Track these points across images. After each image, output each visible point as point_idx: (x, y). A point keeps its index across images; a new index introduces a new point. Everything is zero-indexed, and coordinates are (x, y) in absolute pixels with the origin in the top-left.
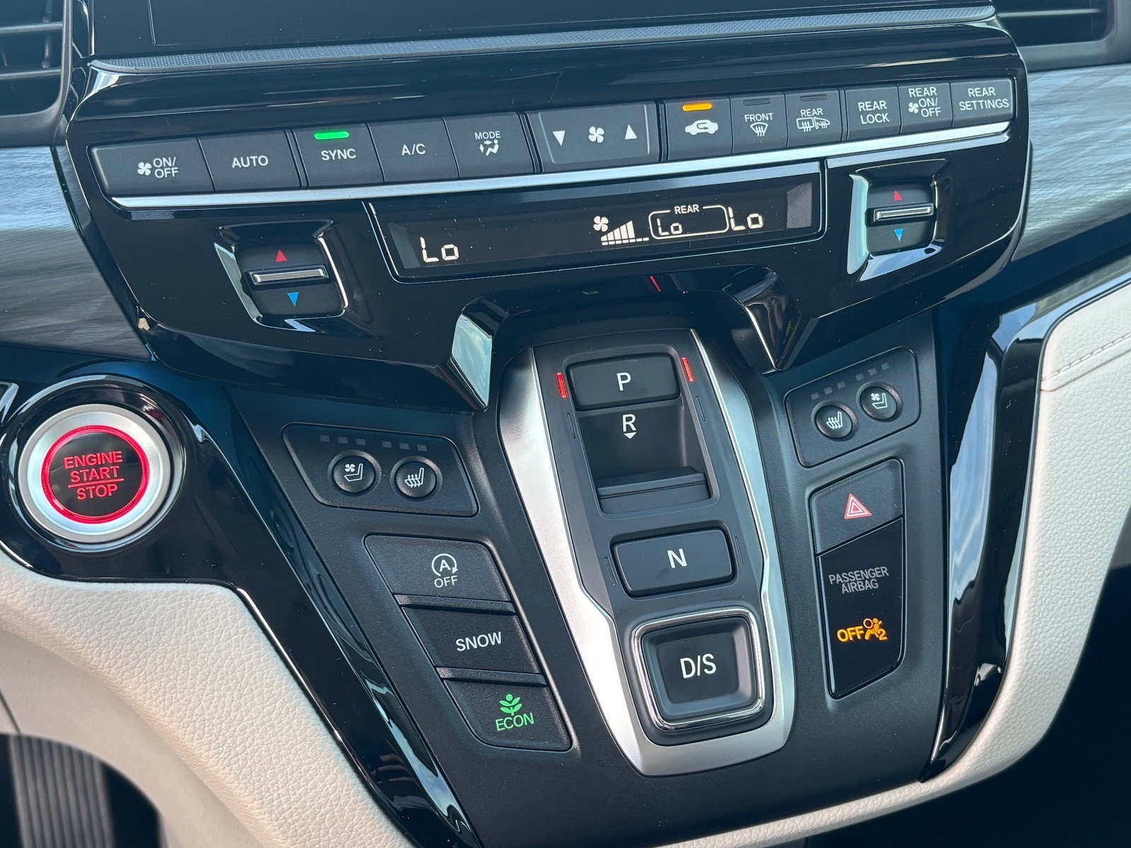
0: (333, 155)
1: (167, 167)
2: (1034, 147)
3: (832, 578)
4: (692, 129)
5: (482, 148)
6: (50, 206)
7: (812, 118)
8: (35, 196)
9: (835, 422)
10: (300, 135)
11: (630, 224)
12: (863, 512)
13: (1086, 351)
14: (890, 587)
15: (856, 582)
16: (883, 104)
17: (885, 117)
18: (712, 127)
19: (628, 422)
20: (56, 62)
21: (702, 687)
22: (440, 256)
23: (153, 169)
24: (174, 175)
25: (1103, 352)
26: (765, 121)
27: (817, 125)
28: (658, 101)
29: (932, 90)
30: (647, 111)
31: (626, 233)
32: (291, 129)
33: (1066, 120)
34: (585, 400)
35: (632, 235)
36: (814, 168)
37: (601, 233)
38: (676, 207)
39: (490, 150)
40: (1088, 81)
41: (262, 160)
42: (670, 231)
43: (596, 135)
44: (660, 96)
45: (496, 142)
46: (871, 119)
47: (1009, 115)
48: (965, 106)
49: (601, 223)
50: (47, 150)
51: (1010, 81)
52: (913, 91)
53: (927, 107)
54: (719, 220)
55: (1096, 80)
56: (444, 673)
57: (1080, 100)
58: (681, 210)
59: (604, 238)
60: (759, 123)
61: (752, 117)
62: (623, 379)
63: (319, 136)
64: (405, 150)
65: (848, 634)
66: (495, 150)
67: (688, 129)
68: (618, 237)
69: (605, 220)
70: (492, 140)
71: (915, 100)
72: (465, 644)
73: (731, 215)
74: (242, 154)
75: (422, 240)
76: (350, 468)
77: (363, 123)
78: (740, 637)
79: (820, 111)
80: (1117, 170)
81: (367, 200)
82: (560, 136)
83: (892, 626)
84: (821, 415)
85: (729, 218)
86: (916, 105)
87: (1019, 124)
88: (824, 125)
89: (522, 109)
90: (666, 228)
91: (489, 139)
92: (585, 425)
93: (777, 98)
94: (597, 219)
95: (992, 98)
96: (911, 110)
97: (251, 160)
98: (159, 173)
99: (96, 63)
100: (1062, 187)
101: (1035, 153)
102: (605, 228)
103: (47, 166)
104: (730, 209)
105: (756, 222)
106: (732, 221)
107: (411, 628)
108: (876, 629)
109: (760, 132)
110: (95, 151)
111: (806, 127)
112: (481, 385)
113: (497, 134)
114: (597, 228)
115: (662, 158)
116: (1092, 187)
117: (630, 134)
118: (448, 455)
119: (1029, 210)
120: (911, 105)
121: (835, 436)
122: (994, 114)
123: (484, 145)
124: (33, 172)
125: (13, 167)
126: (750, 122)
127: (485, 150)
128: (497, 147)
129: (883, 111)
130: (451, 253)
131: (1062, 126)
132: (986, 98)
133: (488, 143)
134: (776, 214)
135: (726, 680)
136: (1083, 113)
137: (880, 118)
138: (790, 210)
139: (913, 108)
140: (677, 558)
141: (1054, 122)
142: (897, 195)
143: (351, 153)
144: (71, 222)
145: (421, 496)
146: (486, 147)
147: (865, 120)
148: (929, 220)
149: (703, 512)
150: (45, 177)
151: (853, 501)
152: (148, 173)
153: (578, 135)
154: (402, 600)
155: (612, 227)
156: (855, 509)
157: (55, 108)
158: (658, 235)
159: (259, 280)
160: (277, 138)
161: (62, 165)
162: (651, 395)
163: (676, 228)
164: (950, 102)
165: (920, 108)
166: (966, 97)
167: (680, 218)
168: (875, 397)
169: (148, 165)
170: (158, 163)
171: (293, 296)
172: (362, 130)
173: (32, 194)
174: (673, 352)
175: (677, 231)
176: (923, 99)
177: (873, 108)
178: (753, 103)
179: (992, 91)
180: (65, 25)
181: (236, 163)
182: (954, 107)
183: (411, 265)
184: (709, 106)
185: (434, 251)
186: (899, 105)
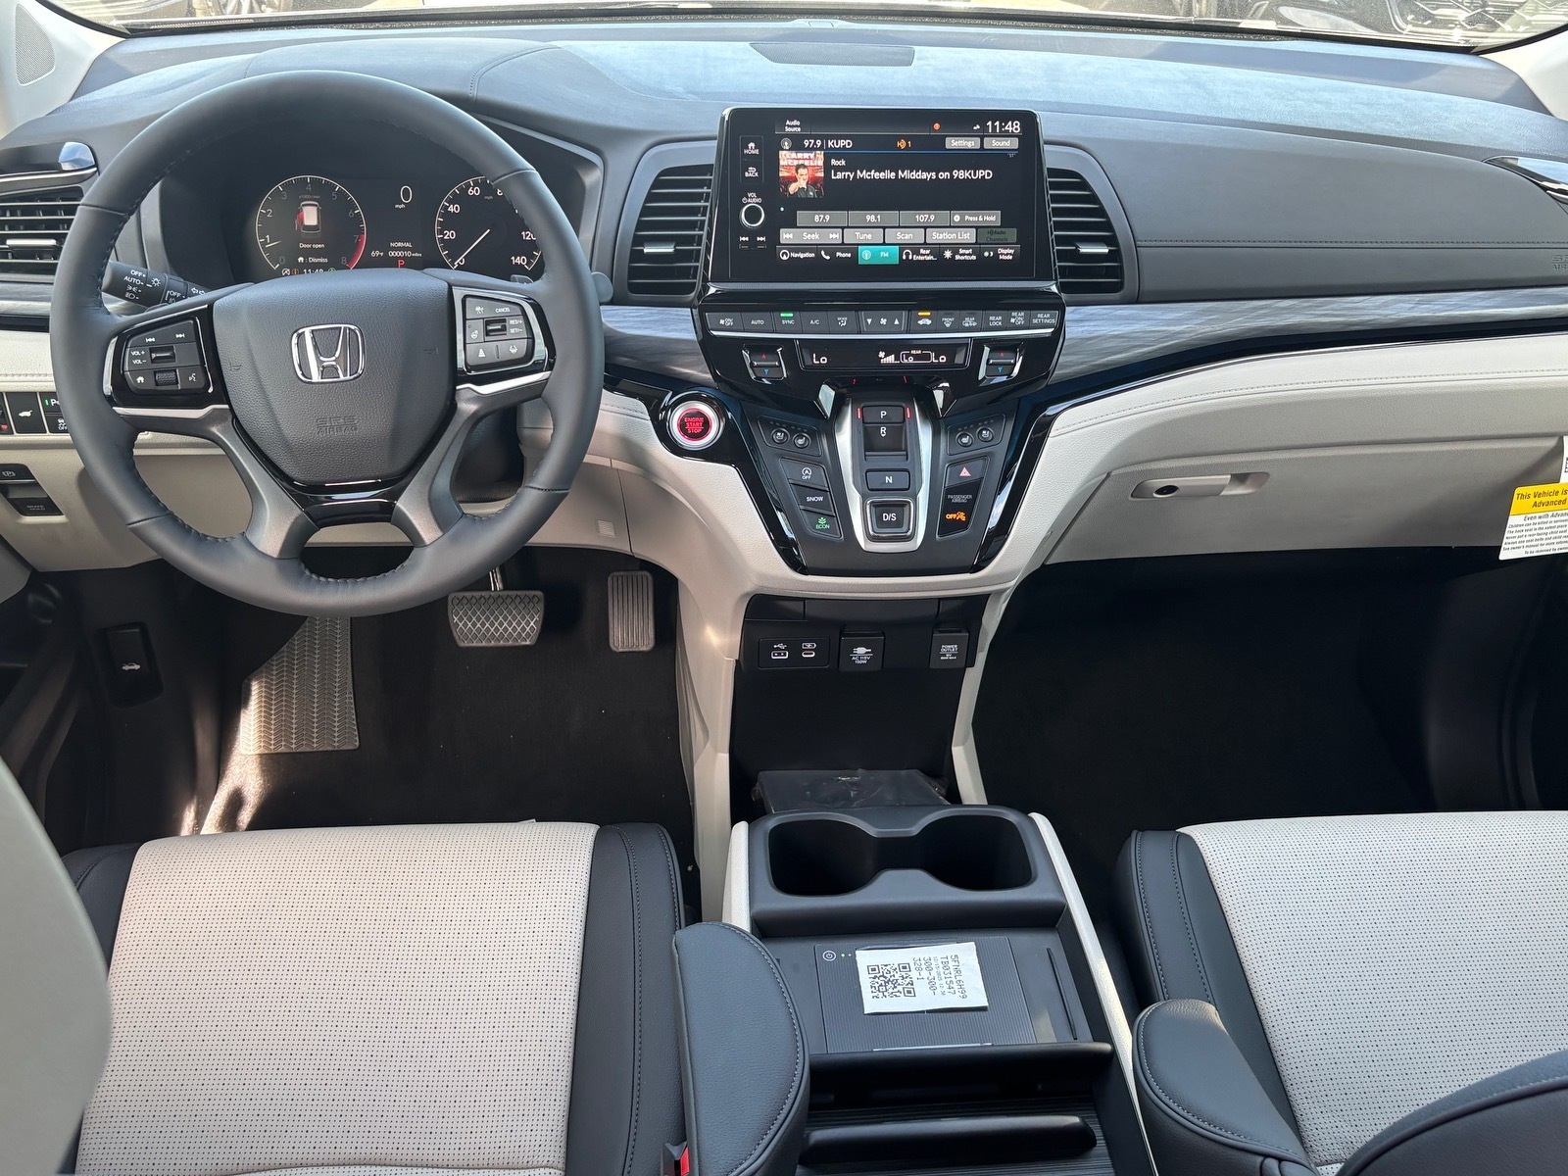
0: (786, 322)
1: (729, 322)
2: (1065, 339)
3: (949, 496)
4: (921, 322)
5: (840, 323)
6: (689, 331)
7: (969, 322)
9: (965, 440)
10: (776, 314)
11: (893, 356)
12: (968, 474)
14: (972, 502)
15: (957, 499)
16: (1000, 318)
17: (1000, 323)
18: (929, 322)
19: (883, 430)
20: (695, 278)
21: (889, 524)
22: (820, 361)
23: (725, 322)
24: (731, 325)
26: (951, 321)
27: (971, 324)
29: (1023, 314)
30: (905, 313)
31: (891, 359)
32: (773, 311)
34: (867, 420)
35: (893, 360)
36: (970, 341)
37: (881, 358)
38: (912, 351)
39: (843, 324)
40: (1104, 311)
41: (761, 322)
42: (908, 360)
43: (883, 321)
44: (909, 309)
45: (845, 321)
46: (994, 323)
47: (1053, 327)
48: (1035, 321)
49: (882, 354)
50: (689, 310)
51: (1057, 311)
52: (1014, 314)
53: (1018, 321)
54: (928, 357)
56: (802, 507)
58: (914, 353)
59: (882, 360)
60: (948, 322)
61: (946, 319)
62: (883, 414)
63: (782, 315)
64: (813, 322)
65: (950, 516)
67: (919, 322)
68: (888, 360)
69: (884, 353)
71: (1014, 317)
72: (809, 499)
73: (934, 356)
74: (756, 319)
75: (814, 355)
76: (779, 434)
77: (798, 310)
78: (906, 509)
79: (974, 319)
81: (796, 339)
82: (869, 321)
83: (968, 516)
84: (961, 437)
87: (1059, 329)
88: (973, 324)
89: (857, 310)
90: (907, 358)
91: (843, 320)
92: (865, 429)
93: (957, 312)
94: (880, 353)
95: (1048, 318)
96: (1011, 321)
97: (758, 322)
98: (727, 324)
99: (710, 283)
100: (1077, 356)
101: (1065, 342)
102: (883, 357)
103: (689, 316)
104: (934, 354)
105: (943, 359)
106: (934, 358)
107: (792, 492)
108: (962, 516)
109: (948, 325)
110: (707, 314)
111: (967, 325)
112: (828, 410)
113: (846, 318)
114: (880, 356)
115: (908, 332)
117: (897, 322)
118: (814, 435)
119: (1058, 364)
120: (1011, 319)
121: (965, 445)
122: (1047, 325)
124: (684, 317)
125: (677, 315)
126: (945, 321)
128: (845, 323)
129: (1000, 321)
130: (824, 360)
132: (1045, 318)
134: (951, 358)
135: (899, 523)
137: (998, 323)
138: (956, 356)
139: (1013, 320)
140: (889, 480)
142: (1002, 354)
143: (793, 322)
144: (696, 337)
145: (803, 447)
147: (991, 324)
148: (1012, 366)
149: (903, 466)
150: (688, 320)
151: (965, 470)
152: (723, 323)
153: (876, 322)
154: (791, 481)
155: (885, 356)
156: (965, 473)
157: (693, 294)
158: (903, 361)
159: (756, 364)
160: (768, 314)
161: (694, 315)
162: (893, 421)
164: (1027, 319)
165: (1015, 321)
166: (1035, 317)
167: (913, 355)
168: (984, 432)
169: (723, 321)
170: (727, 320)
171: (766, 371)
172: (798, 313)
173: (683, 326)
174: (904, 405)
175: (911, 360)
176: (1018, 317)
177: (996, 319)
178: (948, 314)
179: (1048, 315)
180: (700, 264)
181: (753, 322)
182: (1030, 321)
183: (809, 363)
184: (929, 314)
185: (818, 359)
186: (1006, 320)
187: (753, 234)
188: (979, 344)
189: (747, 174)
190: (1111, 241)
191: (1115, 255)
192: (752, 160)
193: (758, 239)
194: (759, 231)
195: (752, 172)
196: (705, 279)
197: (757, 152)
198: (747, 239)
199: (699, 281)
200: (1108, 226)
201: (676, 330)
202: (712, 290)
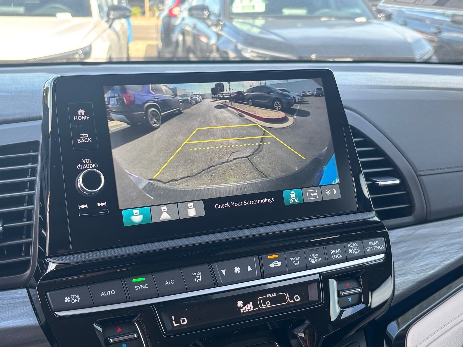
0: (140, 287)
1: (76, 298)
2: (394, 262)
4: (272, 265)
5: (195, 279)
6: (29, 315)
7: (315, 258)
8: (22, 311)
10: (126, 280)
11: (251, 303)
13: (422, 340)
16: (339, 251)
17: (340, 256)
18: (279, 264)
20: (28, 254)
22: (180, 323)
23: (71, 300)
24: (79, 301)
25: (428, 340)
26: (298, 260)
27: (316, 260)
28: (259, 255)
29: (356, 244)
30: (255, 259)
31: (250, 307)
32: (123, 278)
33: (403, 249)
35: (252, 307)
36: (317, 277)
37: (240, 308)
38: (267, 295)
39: (198, 279)
41: (112, 292)
42: (266, 305)
43: (237, 270)
44: (258, 253)
45: (200, 276)
46: (336, 257)
47: (384, 251)
48: (369, 249)
49: (240, 304)
50: (25, 290)
51: (383, 238)
52: (350, 245)
53: (355, 251)
54: (283, 299)
55: (411, 232)
57: (407, 241)
58: (269, 296)
59: (242, 310)
60: (296, 261)
61: (293, 259)
63: (134, 280)
64: (167, 283)
66: (200, 280)
67: (271, 265)
68: (247, 309)
69: (242, 302)
70: (199, 276)
71: (351, 248)
73: (288, 296)
74: (105, 290)
75: (173, 317)
77: (150, 273)
79: (317, 255)
80: (424, 268)
81: (152, 304)
82: (224, 271)
85: (287, 298)
86: (351, 250)
87: (388, 254)
88: (319, 260)
89: (209, 263)
90: (264, 304)
91: (198, 275)
93: (301, 251)
94: (238, 302)
95: (378, 245)
96: (350, 252)
97: (108, 293)
98: (73, 301)
99: (49, 259)
100: (406, 276)
101: (395, 264)
102: (242, 306)
103: (25, 297)
104: (287, 294)
105: (297, 299)
106: (289, 298)
109: (297, 264)
110: (48, 294)
111: (313, 261)
113: (201, 273)
114: (239, 306)
115: (262, 277)
116: (416, 275)
117: (250, 269)
119: (395, 287)
120: (349, 250)
122: (379, 251)
123: (196, 278)
124: (20, 300)
125: (12, 298)
126: (293, 261)
127: (197, 280)
128: (201, 278)
129: (340, 253)
130: (184, 321)
131: (403, 252)
132: (375, 245)
133: (197, 277)
134: (304, 295)
136: (409, 246)
137: (339, 256)
138: (309, 293)
139: (350, 251)
141: (399, 251)
142: (348, 284)
143: (146, 286)
144: (37, 322)
146: (197, 279)
147: (334, 257)
148: (360, 294)
150: (25, 302)
152: (69, 301)
153: (230, 271)
155: (244, 305)
157: (28, 272)
158: (262, 307)
159: (111, 341)
160: (118, 282)
161: (32, 296)
163: (268, 303)
164: (363, 248)
165: (353, 251)
166: (369, 246)
167: (270, 299)
169: (69, 298)
170: (72, 297)
171: (124, 345)
172: (150, 276)
173: (21, 310)
175: (269, 305)
176: (353, 248)
177: (336, 252)
178: (293, 253)
179: (377, 243)
180: (34, 240)
181: (103, 294)
182: (365, 250)
183: (169, 328)
184: (277, 256)
185: (177, 321)
186: (345, 251)
187: (92, 200)
188: (325, 277)
189: (79, 141)
190: (396, 173)
191: (404, 185)
192: (83, 127)
193: (99, 205)
194: (100, 197)
195: (84, 138)
196: (42, 255)
197: (87, 118)
198: (86, 206)
199: (33, 257)
200: (388, 162)
201: (12, 317)
202: (52, 267)
